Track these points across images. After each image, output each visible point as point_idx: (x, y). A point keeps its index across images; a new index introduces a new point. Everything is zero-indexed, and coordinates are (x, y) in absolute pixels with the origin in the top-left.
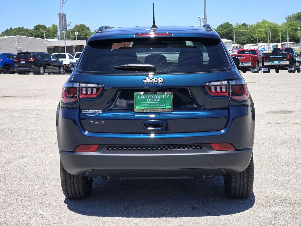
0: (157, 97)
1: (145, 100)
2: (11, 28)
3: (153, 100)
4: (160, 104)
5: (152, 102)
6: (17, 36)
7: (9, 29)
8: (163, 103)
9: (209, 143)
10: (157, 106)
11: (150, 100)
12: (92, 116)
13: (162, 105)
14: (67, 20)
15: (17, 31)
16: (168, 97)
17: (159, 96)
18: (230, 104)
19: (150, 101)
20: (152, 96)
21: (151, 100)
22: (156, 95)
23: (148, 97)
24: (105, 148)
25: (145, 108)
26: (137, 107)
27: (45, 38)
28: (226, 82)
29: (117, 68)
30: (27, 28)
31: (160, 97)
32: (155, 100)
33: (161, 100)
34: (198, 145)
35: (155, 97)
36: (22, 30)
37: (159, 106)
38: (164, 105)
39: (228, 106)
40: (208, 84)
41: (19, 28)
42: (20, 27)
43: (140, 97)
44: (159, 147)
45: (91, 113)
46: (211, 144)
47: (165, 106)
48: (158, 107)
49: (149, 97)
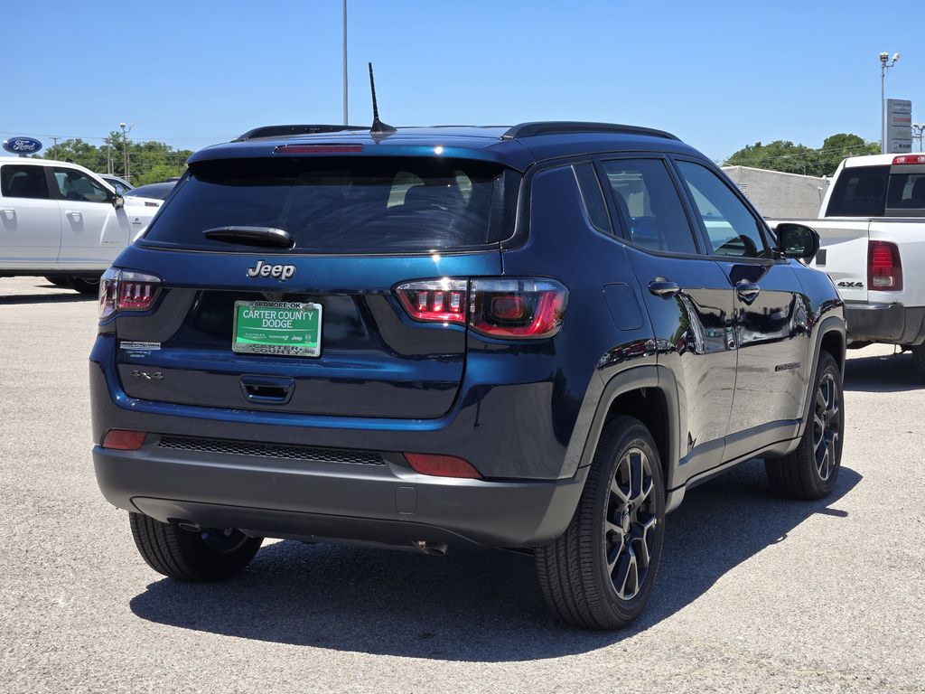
0: (286, 315)
1: (258, 322)
2: (758, 145)
3: (275, 323)
4: (291, 334)
5: (273, 328)
6: (737, 167)
7: (754, 148)
8: (297, 334)
9: (403, 452)
10: (282, 341)
11: (268, 323)
12: (139, 356)
13: (294, 338)
14: (912, 120)
15: (770, 153)
16: (310, 316)
17: (289, 314)
18: (469, 346)
19: (268, 327)
20: (273, 313)
21: (271, 324)
22: (285, 310)
23: (264, 314)
24: (158, 442)
25: (258, 343)
26: (238, 338)
27: (821, 176)
28: (465, 282)
29: (208, 236)
30: (801, 145)
31: (292, 316)
32: (281, 324)
33: (295, 323)
34: (372, 455)
35: (281, 315)
36: (784, 150)
37: (290, 341)
38: (300, 339)
39: (462, 350)
40: (408, 286)
41: (777, 144)
42: (781, 142)
43: (247, 314)
44: (274, 448)
45: (136, 348)
46: (406, 455)
47: (303, 342)
48: (287, 342)
49: (266, 315)
